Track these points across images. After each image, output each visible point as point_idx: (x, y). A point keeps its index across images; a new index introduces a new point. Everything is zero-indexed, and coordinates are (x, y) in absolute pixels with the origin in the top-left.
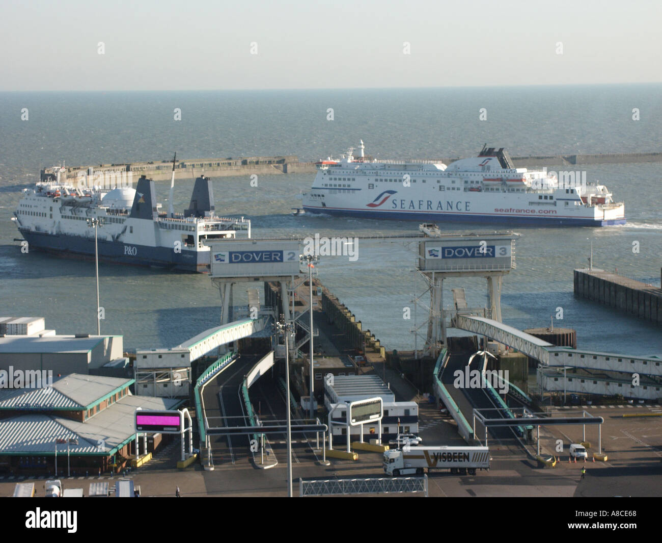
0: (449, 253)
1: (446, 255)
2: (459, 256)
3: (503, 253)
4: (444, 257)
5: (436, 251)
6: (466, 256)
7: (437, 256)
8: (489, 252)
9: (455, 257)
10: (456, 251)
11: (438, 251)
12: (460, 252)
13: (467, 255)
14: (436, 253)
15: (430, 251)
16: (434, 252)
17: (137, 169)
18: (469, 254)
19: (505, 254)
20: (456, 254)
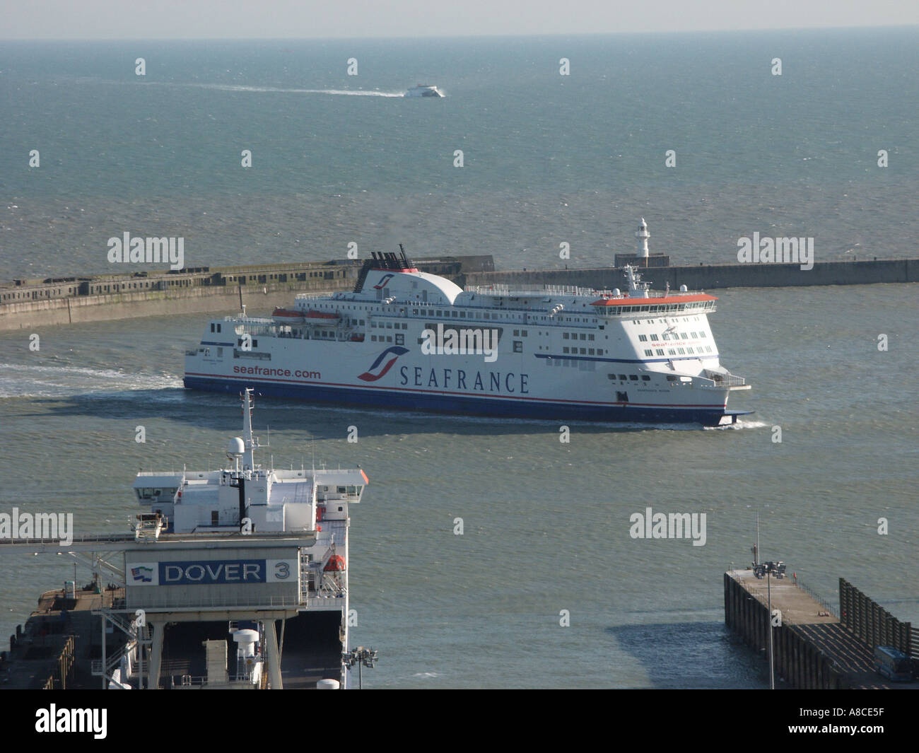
0: (174, 573)
1: (167, 579)
2: (191, 578)
3: (283, 574)
4: (162, 581)
5: (146, 569)
6: (207, 580)
7: (149, 580)
8: (254, 573)
9: (184, 581)
10: (187, 571)
11: (151, 570)
12: (195, 573)
13: (210, 576)
14: (146, 575)
15: (135, 571)
16: (142, 573)
17: (107, 288)
18: (214, 577)
19: (288, 574)
20: (187, 574)
